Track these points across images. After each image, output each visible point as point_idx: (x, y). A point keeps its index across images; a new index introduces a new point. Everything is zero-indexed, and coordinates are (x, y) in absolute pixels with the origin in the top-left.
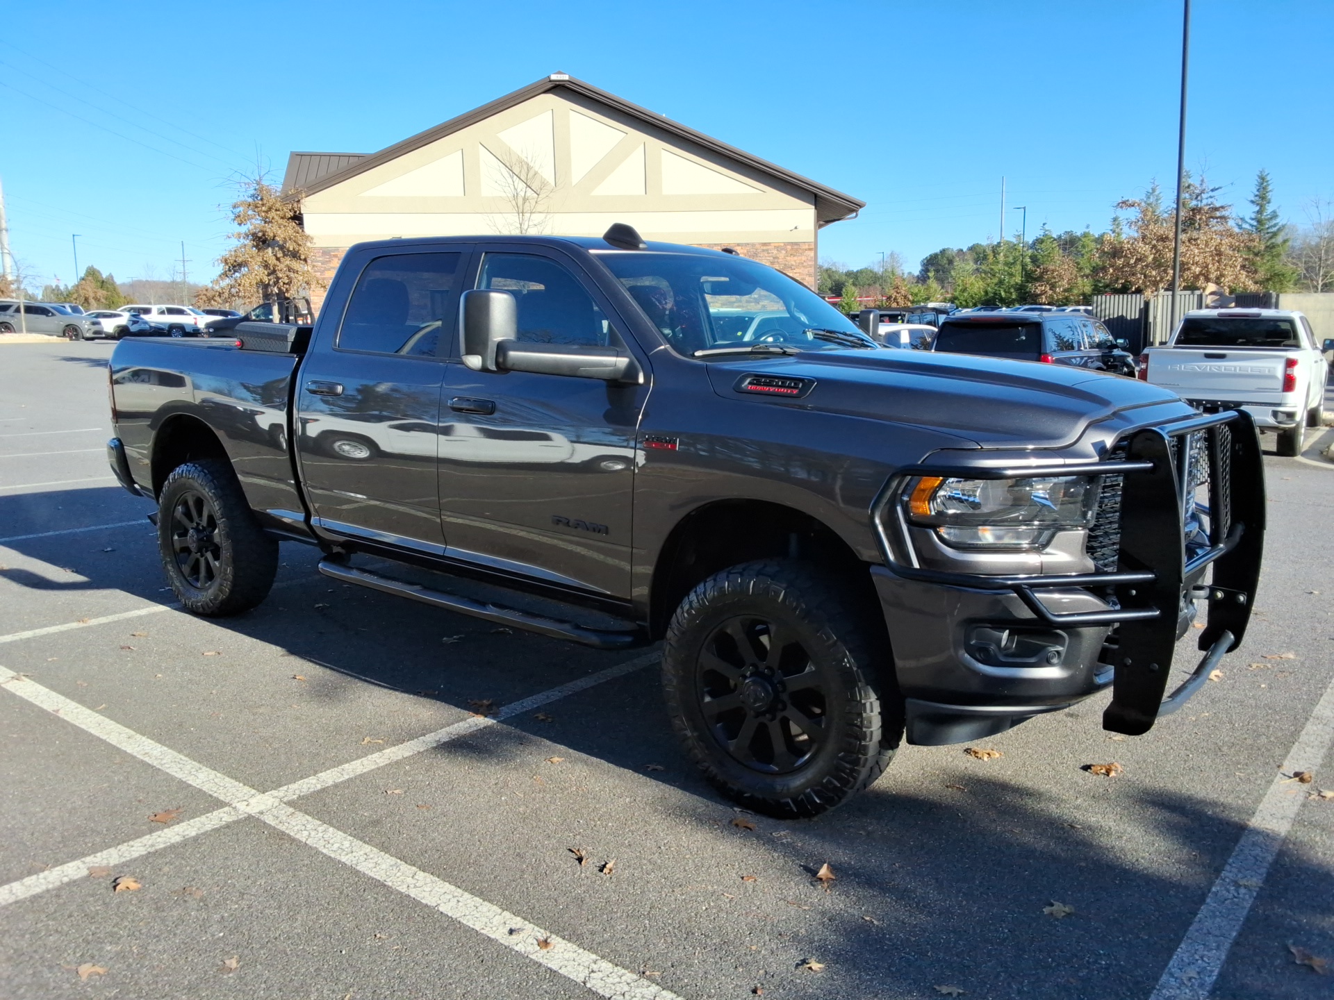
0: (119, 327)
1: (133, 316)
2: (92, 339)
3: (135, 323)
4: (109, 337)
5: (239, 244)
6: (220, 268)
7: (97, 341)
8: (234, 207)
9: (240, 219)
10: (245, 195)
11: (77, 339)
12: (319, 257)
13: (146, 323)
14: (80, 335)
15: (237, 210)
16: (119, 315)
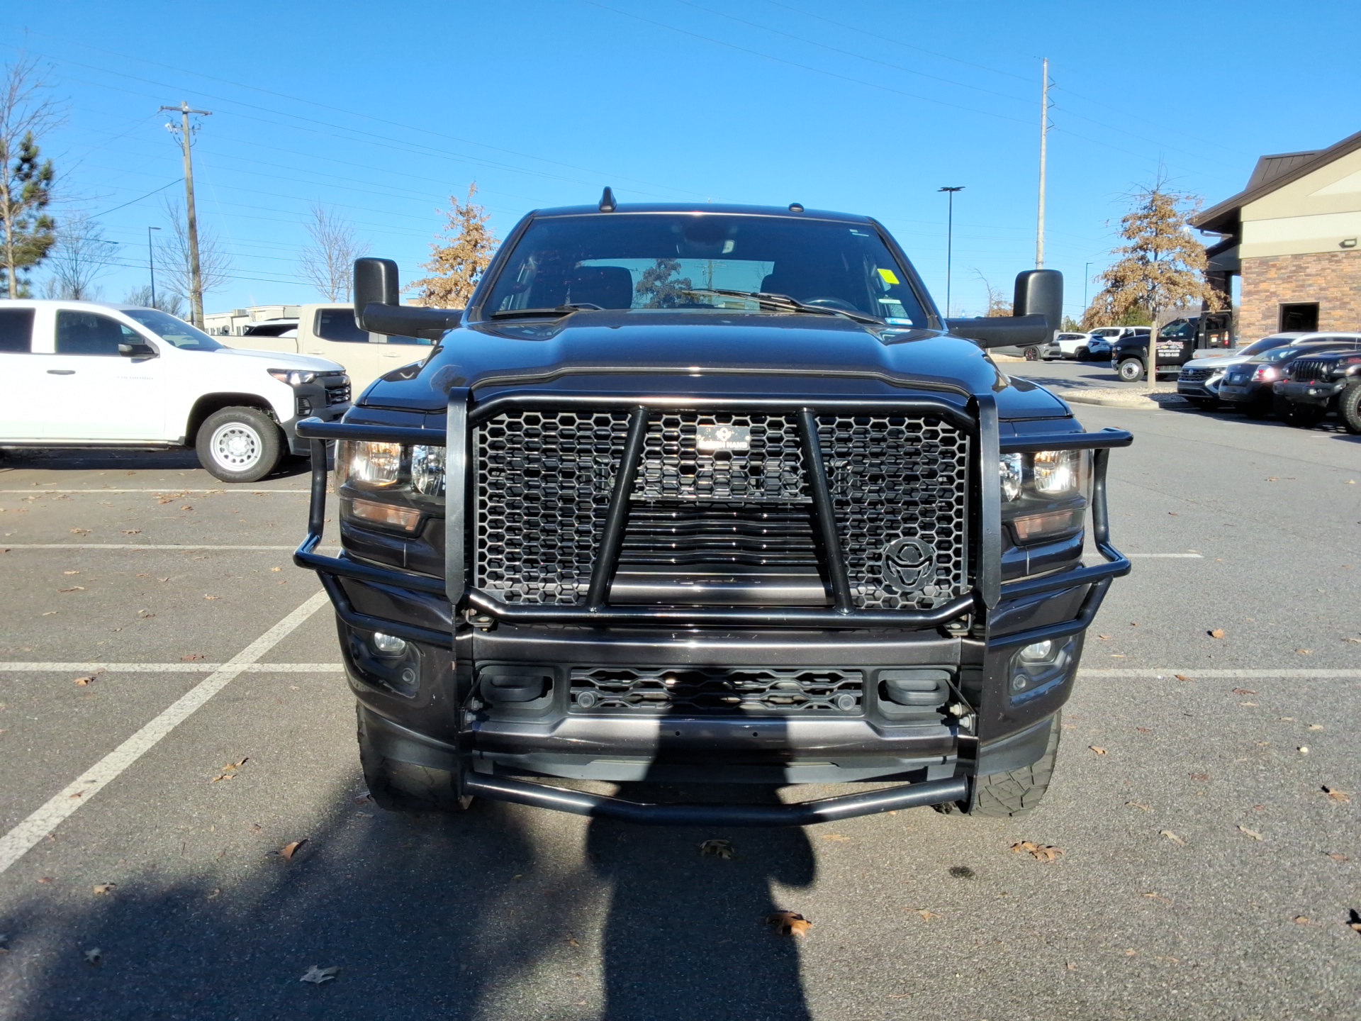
0: (1080, 348)
1: (1095, 337)
2: (1050, 359)
3: (1095, 344)
4: (1069, 358)
5: (1124, 258)
6: (1102, 285)
7: (1054, 361)
8: (1124, 221)
9: (1129, 234)
10: (1137, 208)
11: (1035, 360)
12: (1256, 268)
13: (1107, 344)
14: (1038, 356)
15: (1127, 225)
16: (1083, 337)
